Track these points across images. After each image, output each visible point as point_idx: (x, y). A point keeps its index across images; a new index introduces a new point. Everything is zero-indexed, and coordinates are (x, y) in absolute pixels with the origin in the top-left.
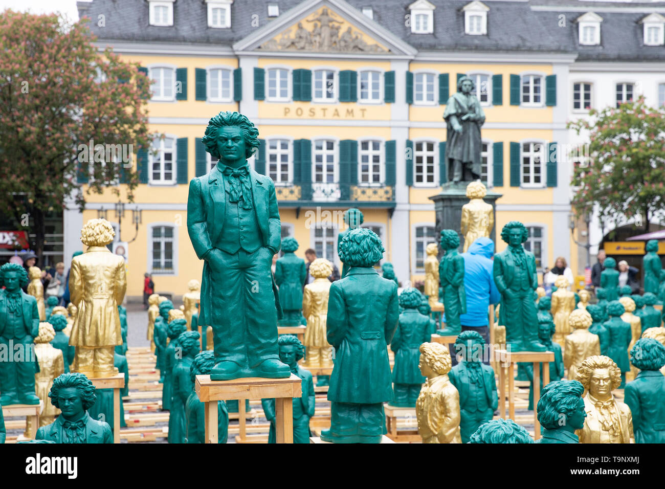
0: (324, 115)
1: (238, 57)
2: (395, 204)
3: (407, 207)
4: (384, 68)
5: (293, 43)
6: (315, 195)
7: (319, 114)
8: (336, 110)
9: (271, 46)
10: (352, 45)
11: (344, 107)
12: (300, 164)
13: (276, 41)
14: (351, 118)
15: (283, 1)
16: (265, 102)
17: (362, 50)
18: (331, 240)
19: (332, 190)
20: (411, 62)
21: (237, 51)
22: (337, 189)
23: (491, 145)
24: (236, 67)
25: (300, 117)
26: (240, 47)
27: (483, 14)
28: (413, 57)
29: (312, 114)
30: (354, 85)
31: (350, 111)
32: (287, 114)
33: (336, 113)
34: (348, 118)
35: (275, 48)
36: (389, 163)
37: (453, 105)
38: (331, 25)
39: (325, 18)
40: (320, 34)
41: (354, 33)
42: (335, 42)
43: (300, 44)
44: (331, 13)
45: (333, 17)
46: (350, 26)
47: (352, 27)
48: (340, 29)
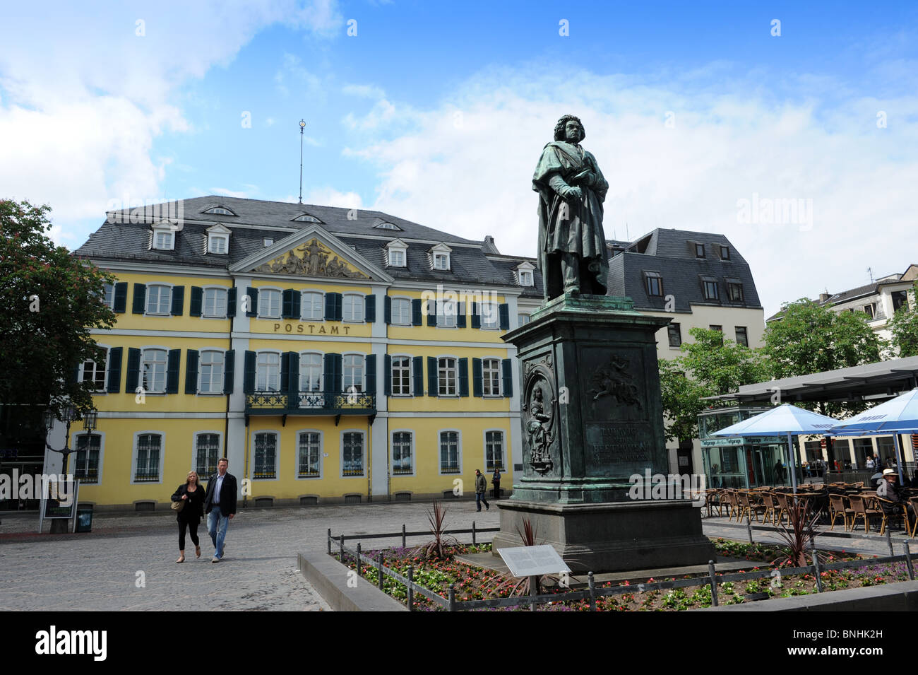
0: (311, 332)
1: (233, 278)
2: (376, 412)
3: (386, 414)
4: (367, 292)
5: (285, 268)
6: (301, 403)
7: (307, 330)
8: (322, 327)
10: (338, 272)
11: (328, 326)
12: (288, 375)
13: (269, 265)
14: (335, 334)
15: (277, 236)
16: (257, 318)
17: (347, 277)
18: (315, 445)
19: (317, 398)
20: (389, 288)
21: (233, 272)
22: (322, 398)
23: (458, 360)
24: (231, 287)
25: (289, 333)
26: (235, 269)
27: (448, 255)
28: (390, 284)
29: (300, 330)
30: (339, 306)
31: (335, 328)
32: (277, 330)
33: (322, 330)
34: (333, 334)
35: (268, 271)
36: (370, 375)
37: (553, 157)
38: (319, 254)
39: (314, 248)
40: (309, 262)
41: (340, 262)
42: (323, 269)
43: (291, 268)
44: (320, 245)
45: (322, 248)
46: (336, 255)
47: (338, 257)
48: (327, 258)
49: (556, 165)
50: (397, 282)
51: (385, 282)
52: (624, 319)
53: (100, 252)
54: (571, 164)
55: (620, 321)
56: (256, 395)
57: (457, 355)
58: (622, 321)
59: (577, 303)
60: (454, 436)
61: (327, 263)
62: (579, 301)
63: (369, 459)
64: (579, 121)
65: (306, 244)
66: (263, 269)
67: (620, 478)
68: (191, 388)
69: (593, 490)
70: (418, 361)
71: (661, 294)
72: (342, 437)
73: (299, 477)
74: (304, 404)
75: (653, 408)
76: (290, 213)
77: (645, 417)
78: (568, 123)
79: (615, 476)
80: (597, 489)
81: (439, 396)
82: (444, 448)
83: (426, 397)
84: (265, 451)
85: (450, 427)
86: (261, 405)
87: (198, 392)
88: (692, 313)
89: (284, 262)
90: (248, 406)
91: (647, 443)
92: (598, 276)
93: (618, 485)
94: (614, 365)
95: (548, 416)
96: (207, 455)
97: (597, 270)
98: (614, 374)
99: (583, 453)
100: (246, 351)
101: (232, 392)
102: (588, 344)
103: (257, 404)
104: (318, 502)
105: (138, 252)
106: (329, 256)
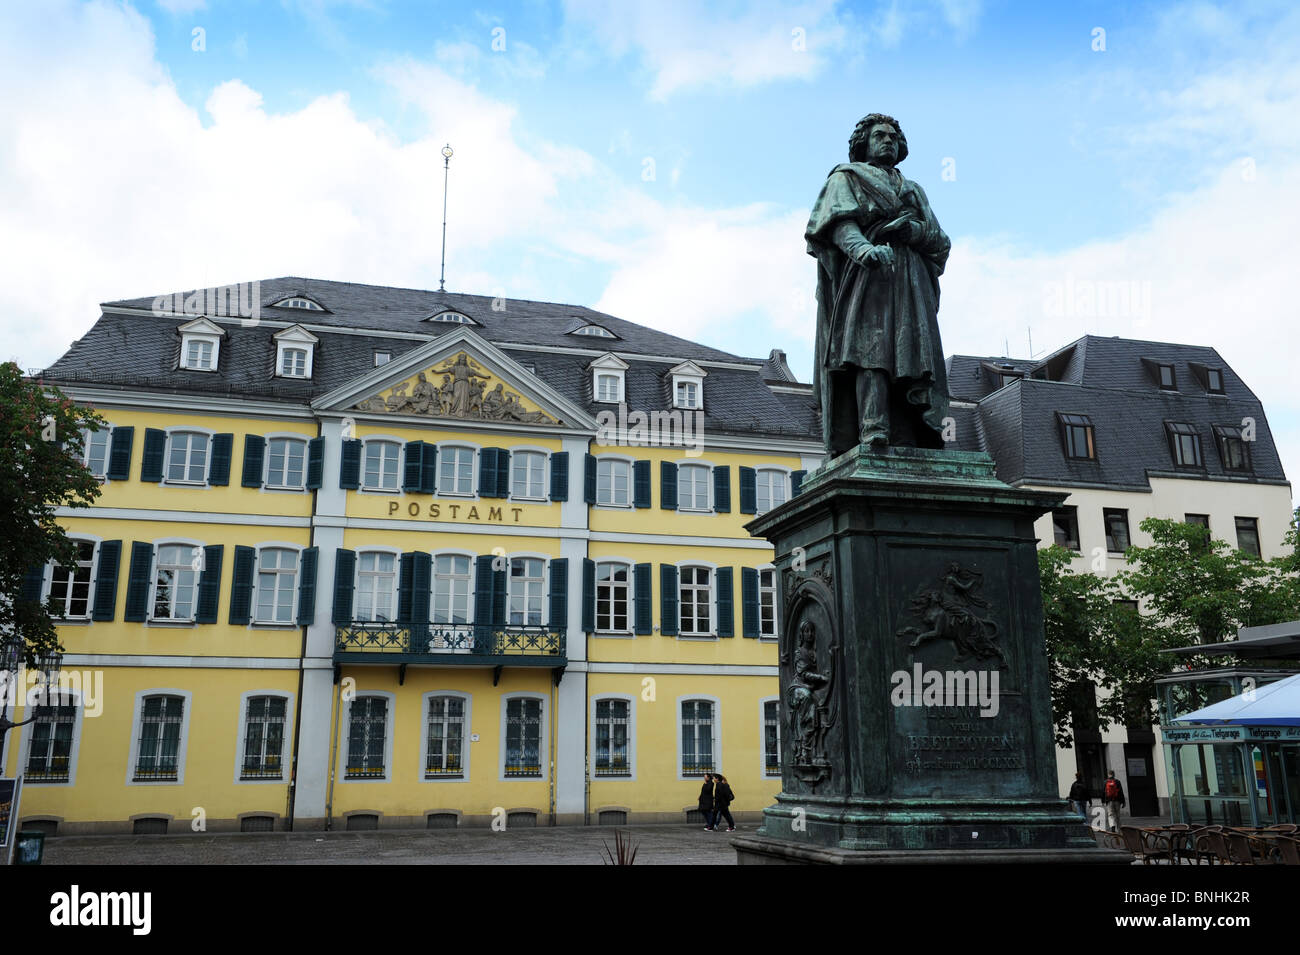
0: (454, 517)
1: (318, 421)
2: (566, 661)
3: (584, 667)
4: (552, 447)
5: (409, 403)
6: (432, 644)
7: (446, 513)
8: (474, 508)
9: (374, 406)
10: (503, 411)
11: (484, 506)
12: (410, 593)
13: (381, 399)
14: (497, 522)
15: (398, 347)
16: (359, 492)
17: (519, 419)
18: (457, 720)
19: (461, 635)
20: (592, 440)
21: (317, 410)
22: (470, 634)
23: (714, 572)
24: (314, 436)
25: (414, 518)
26: (322, 404)
27: (699, 382)
29: (435, 514)
30: (504, 471)
31: (496, 510)
32: (394, 512)
33: (473, 514)
34: (492, 522)
35: (379, 408)
36: (556, 595)
37: (844, 191)
38: (470, 379)
39: (461, 369)
40: (452, 393)
41: (507, 393)
42: (476, 405)
43: (420, 404)
44: (471, 363)
45: (475, 369)
46: (501, 382)
47: (504, 384)
48: (485, 386)
49: (849, 206)
51: (586, 429)
52: (973, 495)
53: (88, 373)
54: (877, 204)
55: (963, 498)
56: (354, 628)
57: (714, 562)
58: (968, 498)
59: (883, 464)
60: (706, 707)
61: (484, 395)
62: (887, 460)
63: (552, 747)
64: (896, 126)
65: (448, 362)
66: (372, 407)
67: (962, 801)
68: (240, 614)
69: (907, 824)
70: (643, 571)
71: (1091, 456)
72: (504, 706)
73: (427, 777)
74: (438, 646)
75: (1029, 668)
76: (422, 308)
77: (1013, 685)
78: (876, 128)
79: (951, 797)
80: (914, 822)
81: (680, 636)
82: (687, 731)
83: (656, 636)
84: (368, 728)
85: (698, 691)
86: (362, 646)
87: (252, 621)
88: (1150, 492)
89: (409, 393)
90: (340, 647)
91: (1016, 734)
92: (927, 414)
93: (957, 816)
94: (951, 583)
95: (823, 678)
96: (265, 735)
97: (924, 402)
98: (949, 599)
99: (888, 750)
100: (338, 549)
101: (311, 622)
102: (901, 540)
103: (355, 643)
104: (458, 823)
105: (154, 373)
106: (488, 382)
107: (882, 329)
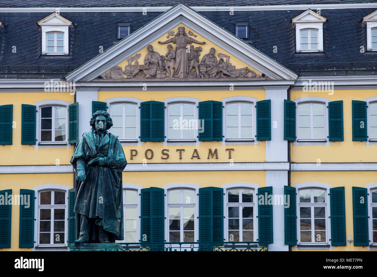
0: (181, 158)
4: (257, 97)
5: (141, 71)
7: (174, 156)
8: (196, 151)
9: (114, 76)
10: (215, 71)
11: (203, 148)
12: (149, 219)
13: (120, 69)
14: (214, 160)
17: (229, 76)
20: (290, 88)
24: (73, 102)
25: (150, 161)
26: (75, 77)
28: (292, 83)
29: (165, 157)
30: (217, 119)
31: (213, 151)
32: (134, 157)
33: (195, 155)
34: (211, 160)
35: (119, 77)
36: (263, 216)
39: (181, 39)
40: (175, 59)
41: (220, 55)
42: (194, 68)
43: (150, 71)
44: (190, 32)
45: (193, 37)
46: (213, 46)
47: (216, 48)
48: (201, 51)
50: (302, 78)
51: (285, 80)
54: (89, 153)
61: (201, 58)
65: (171, 34)
66: (113, 76)
68: (27, 241)
70: (337, 194)
78: (97, 118)
81: (372, 246)
83: (350, 246)
87: (35, 245)
89: (141, 61)
106: (203, 47)
107: (87, 200)
